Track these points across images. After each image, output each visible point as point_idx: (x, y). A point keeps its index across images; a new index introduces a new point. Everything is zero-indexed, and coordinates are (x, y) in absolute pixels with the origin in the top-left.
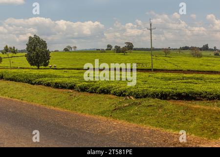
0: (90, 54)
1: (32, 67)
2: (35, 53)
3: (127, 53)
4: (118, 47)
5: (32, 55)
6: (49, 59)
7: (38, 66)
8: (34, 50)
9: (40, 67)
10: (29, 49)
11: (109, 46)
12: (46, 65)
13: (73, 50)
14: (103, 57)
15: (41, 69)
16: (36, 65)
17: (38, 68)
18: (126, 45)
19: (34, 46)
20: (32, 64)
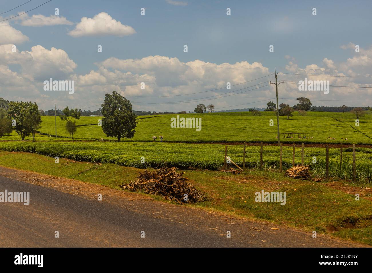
0: (232, 118)
1: (110, 138)
2: (113, 117)
3: (292, 116)
4: (285, 105)
5: (109, 121)
6: (134, 127)
7: (119, 138)
8: (112, 113)
9: (122, 139)
10: (106, 112)
11: (270, 104)
12: (130, 135)
13: (208, 110)
14: (250, 123)
15: (123, 141)
16: (115, 136)
17: (119, 141)
18: (298, 102)
19: (113, 108)
20: (109, 134)
